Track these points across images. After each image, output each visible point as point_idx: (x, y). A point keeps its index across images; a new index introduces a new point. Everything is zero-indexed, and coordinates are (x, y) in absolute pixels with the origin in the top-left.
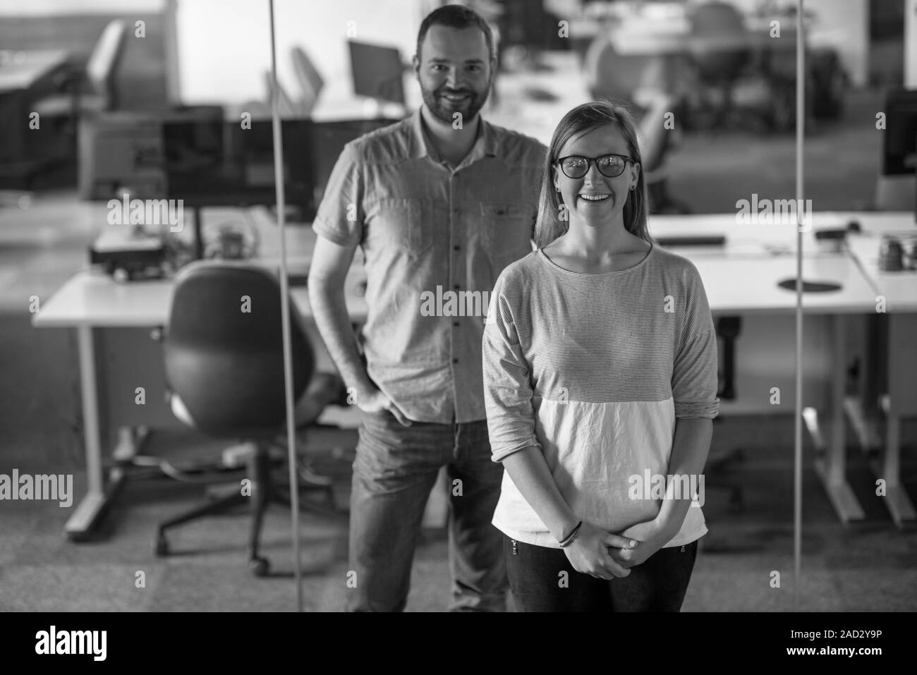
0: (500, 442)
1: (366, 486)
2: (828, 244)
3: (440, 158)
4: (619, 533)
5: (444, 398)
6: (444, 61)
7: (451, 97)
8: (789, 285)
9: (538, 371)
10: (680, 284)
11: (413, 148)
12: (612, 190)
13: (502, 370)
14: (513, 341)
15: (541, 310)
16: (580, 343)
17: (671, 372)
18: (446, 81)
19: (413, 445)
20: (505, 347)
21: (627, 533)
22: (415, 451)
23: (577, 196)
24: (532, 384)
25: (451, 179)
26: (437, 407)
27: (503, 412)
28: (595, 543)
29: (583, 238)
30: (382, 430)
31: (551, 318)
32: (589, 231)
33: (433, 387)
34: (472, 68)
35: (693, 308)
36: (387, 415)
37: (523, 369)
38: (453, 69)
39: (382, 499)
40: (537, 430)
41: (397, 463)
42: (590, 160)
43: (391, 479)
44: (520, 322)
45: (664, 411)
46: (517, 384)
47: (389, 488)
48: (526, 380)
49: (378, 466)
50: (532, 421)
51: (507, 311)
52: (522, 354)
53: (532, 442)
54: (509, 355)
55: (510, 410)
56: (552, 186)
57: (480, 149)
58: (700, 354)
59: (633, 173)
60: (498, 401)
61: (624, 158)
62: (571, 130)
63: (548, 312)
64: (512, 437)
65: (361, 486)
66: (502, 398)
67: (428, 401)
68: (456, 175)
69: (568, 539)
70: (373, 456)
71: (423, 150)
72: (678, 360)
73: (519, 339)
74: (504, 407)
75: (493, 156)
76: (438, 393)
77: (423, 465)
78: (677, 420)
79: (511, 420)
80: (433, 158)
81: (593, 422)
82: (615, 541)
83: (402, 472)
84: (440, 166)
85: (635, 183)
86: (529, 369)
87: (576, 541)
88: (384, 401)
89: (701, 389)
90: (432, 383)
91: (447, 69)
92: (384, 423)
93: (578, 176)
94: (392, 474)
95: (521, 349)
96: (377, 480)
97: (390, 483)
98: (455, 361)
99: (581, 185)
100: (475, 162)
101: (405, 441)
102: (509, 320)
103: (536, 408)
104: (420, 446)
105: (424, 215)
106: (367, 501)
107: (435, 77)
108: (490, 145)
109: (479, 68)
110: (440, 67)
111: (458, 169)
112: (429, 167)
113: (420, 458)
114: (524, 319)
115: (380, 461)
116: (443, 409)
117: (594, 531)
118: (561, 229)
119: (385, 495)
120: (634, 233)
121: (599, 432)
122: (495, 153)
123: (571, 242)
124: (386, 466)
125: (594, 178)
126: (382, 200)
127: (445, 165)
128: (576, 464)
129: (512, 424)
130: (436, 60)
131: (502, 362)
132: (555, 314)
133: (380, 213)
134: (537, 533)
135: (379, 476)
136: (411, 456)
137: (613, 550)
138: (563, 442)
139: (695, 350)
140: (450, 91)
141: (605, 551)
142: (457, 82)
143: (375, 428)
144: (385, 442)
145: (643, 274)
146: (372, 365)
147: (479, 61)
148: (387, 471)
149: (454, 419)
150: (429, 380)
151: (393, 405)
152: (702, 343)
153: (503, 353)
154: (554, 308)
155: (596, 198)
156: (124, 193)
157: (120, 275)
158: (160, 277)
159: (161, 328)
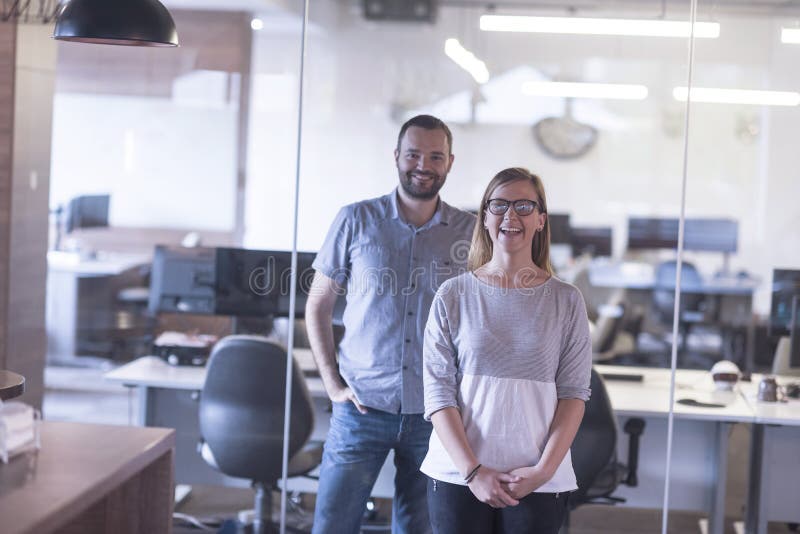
0: (432, 402)
1: (332, 458)
2: (723, 385)
3: (407, 221)
4: (508, 473)
5: (394, 395)
6: (415, 151)
7: (419, 177)
9: (461, 355)
10: (569, 302)
11: (389, 211)
12: (523, 225)
13: (436, 351)
14: (446, 330)
15: (468, 308)
16: (493, 333)
17: (557, 365)
18: (417, 165)
19: (368, 428)
20: (440, 334)
21: (514, 473)
22: (370, 432)
23: (499, 230)
24: (457, 364)
25: (414, 237)
26: (388, 399)
27: (434, 381)
28: (490, 479)
29: (502, 262)
30: (346, 415)
31: (473, 315)
32: (506, 257)
33: (387, 385)
34: (436, 158)
35: (576, 319)
36: (350, 404)
37: (452, 352)
38: (422, 157)
39: (342, 468)
40: (458, 397)
41: (355, 440)
42: (509, 203)
43: (350, 452)
44: (451, 317)
45: (550, 391)
46: (446, 362)
47: (348, 460)
48: (453, 360)
49: (341, 442)
50: (455, 391)
51: (443, 309)
52: (451, 342)
53: (453, 404)
54: (442, 339)
55: (439, 380)
56: (482, 225)
57: (437, 218)
58: (579, 353)
59: (540, 221)
60: (432, 373)
61: (534, 203)
62: (499, 182)
63: (472, 311)
64: (440, 399)
65: (328, 458)
66: (435, 371)
67: (381, 395)
68: (418, 233)
69: (470, 477)
70: (339, 435)
71: (396, 213)
72: (563, 356)
73: (450, 330)
74: (436, 378)
75: (446, 224)
76: (389, 390)
77: (375, 444)
78: (559, 400)
79: (440, 387)
80: (402, 220)
81: (498, 393)
82: (505, 477)
83: (358, 448)
84: (406, 227)
85: (542, 227)
86: (455, 352)
87: (476, 477)
88: (349, 393)
89: (577, 379)
90: (385, 383)
91: (418, 157)
92: (347, 410)
93: (500, 215)
94: (351, 449)
95: (450, 336)
96: (339, 453)
97: (349, 456)
98: (405, 368)
99: (501, 220)
100: (433, 227)
101: (362, 424)
102: (444, 315)
103: (459, 382)
104: (374, 429)
105: (391, 259)
106: (331, 469)
107: (409, 162)
108: (445, 215)
109: (441, 158)
110: (413, 156)
111: (419, 230)
112: (398, 225)
113: (373, 438)
114: (455, 315)
115: (343, 439)
116: (392, 402)
117: (489, 471)
118: (487, 257)
119: (344, 465)
120: (539, 266)
121: (502, 399)
122: (448, 222)
123: (493, 266)
124: (347, 443)
125: (511, 214)
126: (363, 246)
127: (410, 227)
128: (484, 423)
129: (442, 389)
130: (411, 150)
131: (437, 344)
132: (477, 313)
133: (360, 255)
134: (452, 473)
135: (342, 449)
136: (366, 436)
137: (504, 484)
138: (476, 406)
139: (575, 350)
140: (420, 173)
141: (498, 484)
142: (425, 166)
143: (340, 413)
144: (347, 425)
145: (542, 294)
146: (343, 368)
147: (442, 154)
148: (348, 446)
149: (400, 411)
150: (384, 380)
151: (354, 396)
152: (581, 345)
153: (438, 338)
154: (477, 309)
155: (512, 230)
156: (183, 306)
157: (173, 359)
158: (203, 365)
159: (199, 391)
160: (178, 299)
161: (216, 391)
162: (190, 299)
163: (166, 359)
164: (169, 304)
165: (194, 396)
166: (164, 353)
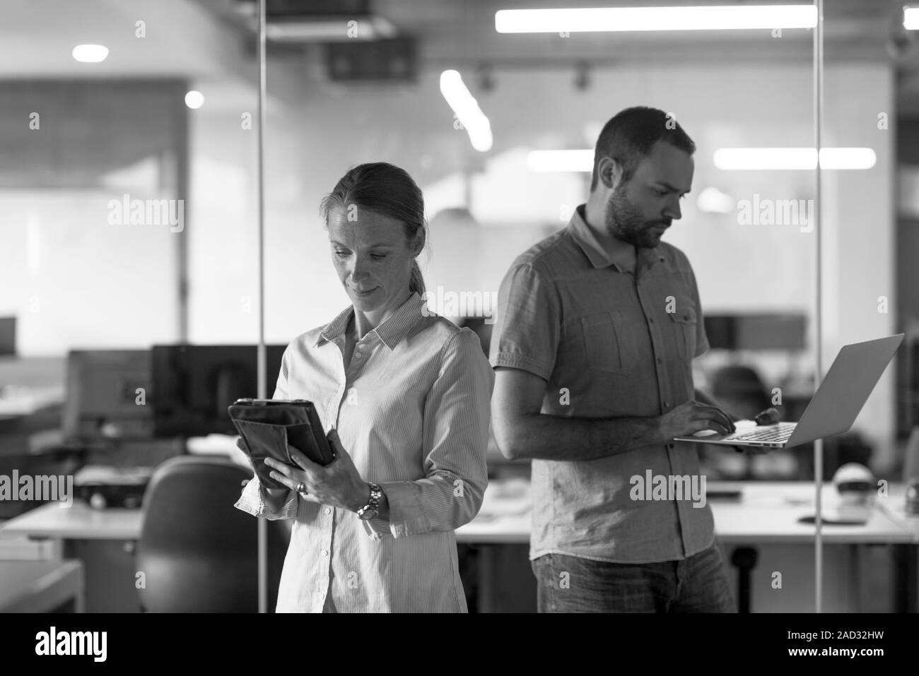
2: (852, 497)
8: (809, 520)
156: (110, 430)
157: (97, 501)
158: (138, 505)
159: (134, 541)
160: (101, 421)
161: (156, 539)
162: (118, 419)
163: (88, 501)
164: (90, 429)
165: (129, 547)
166: (84, 493)
